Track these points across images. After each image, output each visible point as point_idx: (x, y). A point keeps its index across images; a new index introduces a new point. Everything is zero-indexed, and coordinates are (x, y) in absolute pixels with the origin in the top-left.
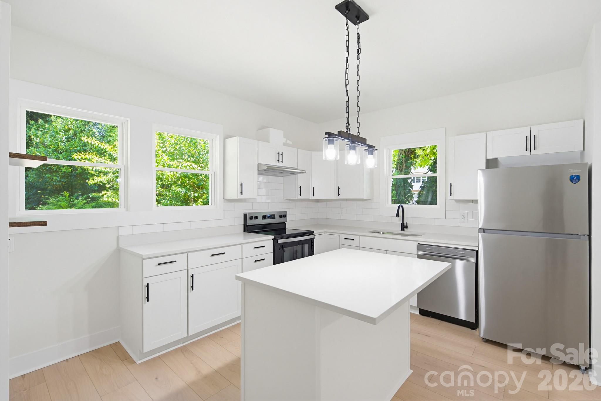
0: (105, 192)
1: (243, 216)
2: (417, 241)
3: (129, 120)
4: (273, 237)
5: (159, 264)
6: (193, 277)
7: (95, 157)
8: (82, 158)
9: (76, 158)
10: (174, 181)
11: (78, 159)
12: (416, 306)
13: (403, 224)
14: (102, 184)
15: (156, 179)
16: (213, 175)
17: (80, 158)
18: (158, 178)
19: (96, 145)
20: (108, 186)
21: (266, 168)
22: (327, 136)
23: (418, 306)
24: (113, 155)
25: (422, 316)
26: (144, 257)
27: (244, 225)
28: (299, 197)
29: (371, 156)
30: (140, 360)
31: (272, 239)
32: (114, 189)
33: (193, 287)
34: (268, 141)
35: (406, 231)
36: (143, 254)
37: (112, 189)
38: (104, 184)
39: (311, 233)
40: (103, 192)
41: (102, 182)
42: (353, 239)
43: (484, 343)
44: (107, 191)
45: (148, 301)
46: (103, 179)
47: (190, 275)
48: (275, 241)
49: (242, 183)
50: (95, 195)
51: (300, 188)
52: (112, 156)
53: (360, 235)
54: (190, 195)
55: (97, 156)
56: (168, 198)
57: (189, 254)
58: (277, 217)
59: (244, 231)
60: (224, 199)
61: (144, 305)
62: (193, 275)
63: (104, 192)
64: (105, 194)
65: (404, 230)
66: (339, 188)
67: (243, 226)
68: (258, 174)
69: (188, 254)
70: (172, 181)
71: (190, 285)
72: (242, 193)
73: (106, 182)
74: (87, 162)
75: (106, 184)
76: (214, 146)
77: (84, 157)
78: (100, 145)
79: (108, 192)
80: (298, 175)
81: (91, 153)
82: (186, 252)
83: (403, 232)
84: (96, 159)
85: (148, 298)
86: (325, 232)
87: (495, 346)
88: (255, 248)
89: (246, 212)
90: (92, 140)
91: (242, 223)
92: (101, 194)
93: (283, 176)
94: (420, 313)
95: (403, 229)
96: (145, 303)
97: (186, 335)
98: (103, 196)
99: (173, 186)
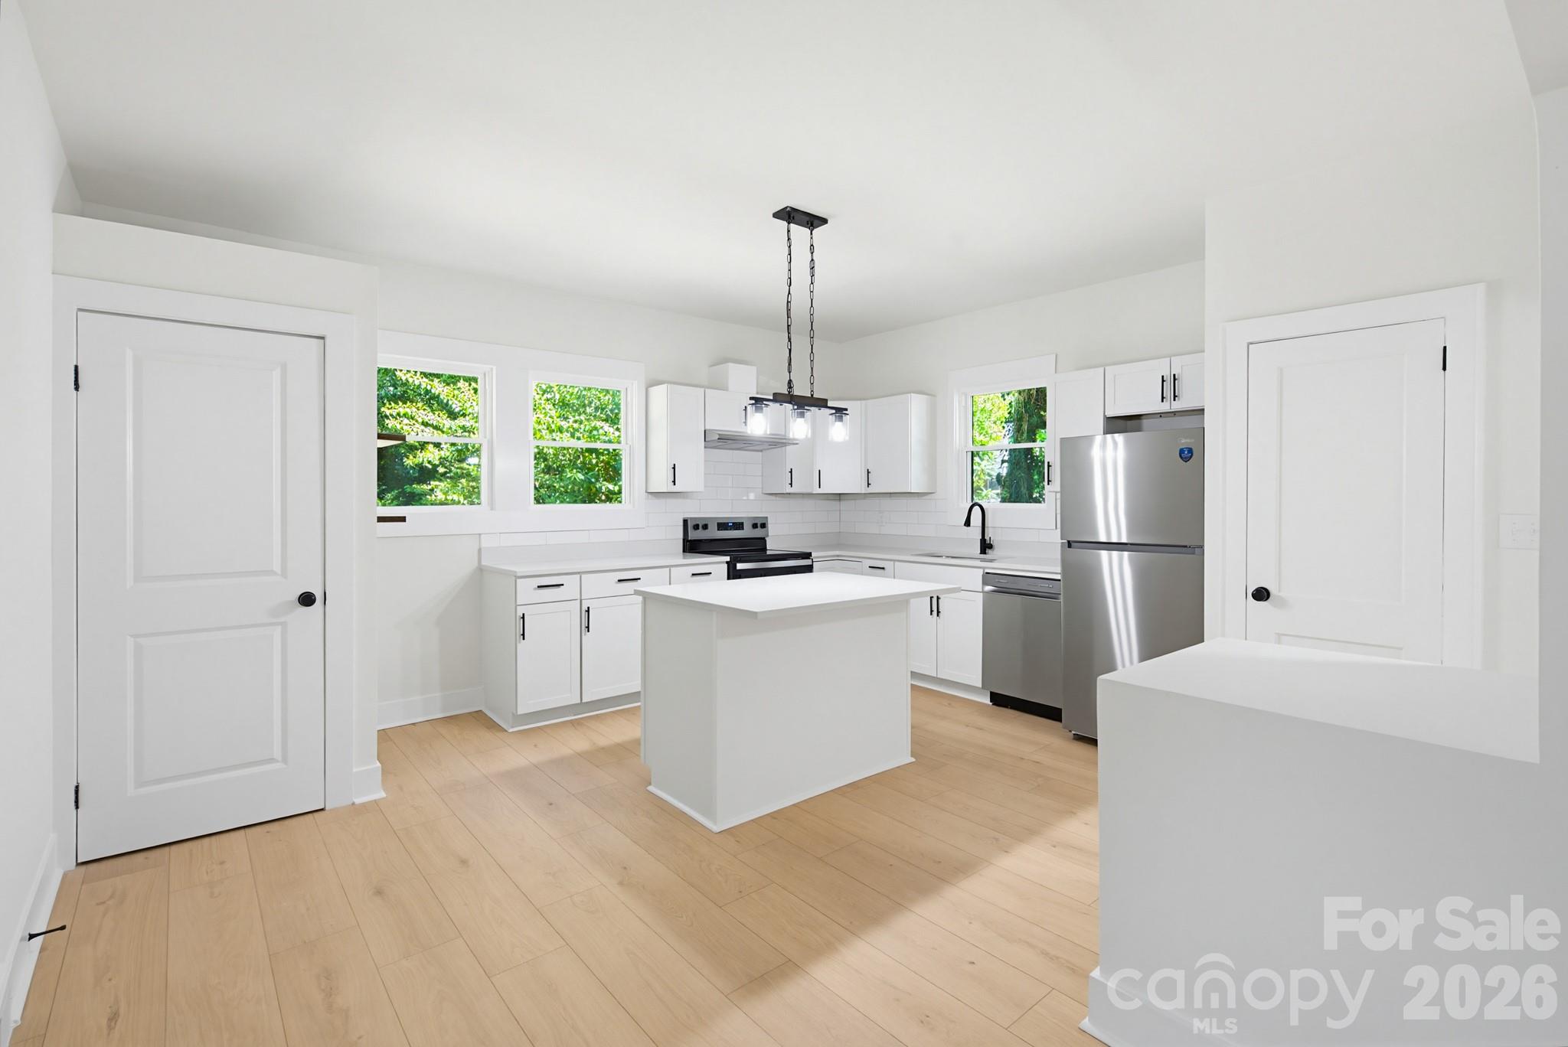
0: (437, 483)
1: (681, 523)
2: (984, 568)
3: (494, 368)
4: (728, 559)
5: (538, 587)
6: (588, 611)
7: (422, 411)
8: (398, 414)
9: (388, 414)
10: (570, 460)
11: (391, 415)
12: (981, 686)
13: (983, 542)
14: (430, 467)
15: (535, 456)
16: (628, 451)
17: (394, 414)
18: (539, 453)
19: (423, 387)
20: (441, 470)
21: (717, 437)
22: (753, 402)
23: (984, 686)
24: (454, 406)
25: (994, 707)
26: (519, 575)
27: (684, 540)
28: (789, 490)
29: (838, 424)
30: (512, 727)
31: (727, 562)
32: (451, 478)
33: (588, 627)
34: (724, 388)
35: (990, 554)
36: (517, 570)
37: (448, 477)
38: (435, 466)
39: (807, 556)
40: (432, 483)
41: (429, 462)
42: (883, 568)
43: (1075, 741)
44: (440, 480)
45: (524, 639)
46: (430, 456)
47: (585, 608)
48: (731, 566)
49: (674, 465)
50: (418, 488)
51: (791, 472)
52: (451, 407)
53: (894, 561)
54: (601, 488)
55: (424, 410)
56: (557, 494)
57: (583, 576)
58: (747, 526)
59: (684, 551)
60: (646, 492)
61: (518, 645)
62: (588, 608)
63: (434, 483)
64: (437, 486)
65: (985, 553)
66: (868, 472)
67: (682, 541)
68: (705, 447)
69: (581, 577)
70: (565, 460)
71: (584, 624)
72: (674, 482)
73: (437, 462)
74: (406, 421)
75: (438, 466)
76: (629, 398)
77: (402, 411)
78: (429, 388)
79: (442, 484)
80: (787, 447)
81: (414, 404)
82: (579, 573)
83: (983, 556)
84: (423, 414)
85: (523, 635)
86: (838, 556)
87: (1082, 744)
88: (693, 575)
89: (687, 516)
90: (415, 378)
91: (681, 536)
92: (425, 487)
93: (761, 451)
94: (991, 701)
95: (983, 551)
96: (520, 642)
97: (579, 702)
98: (432, 490)
99: (568, 470)
